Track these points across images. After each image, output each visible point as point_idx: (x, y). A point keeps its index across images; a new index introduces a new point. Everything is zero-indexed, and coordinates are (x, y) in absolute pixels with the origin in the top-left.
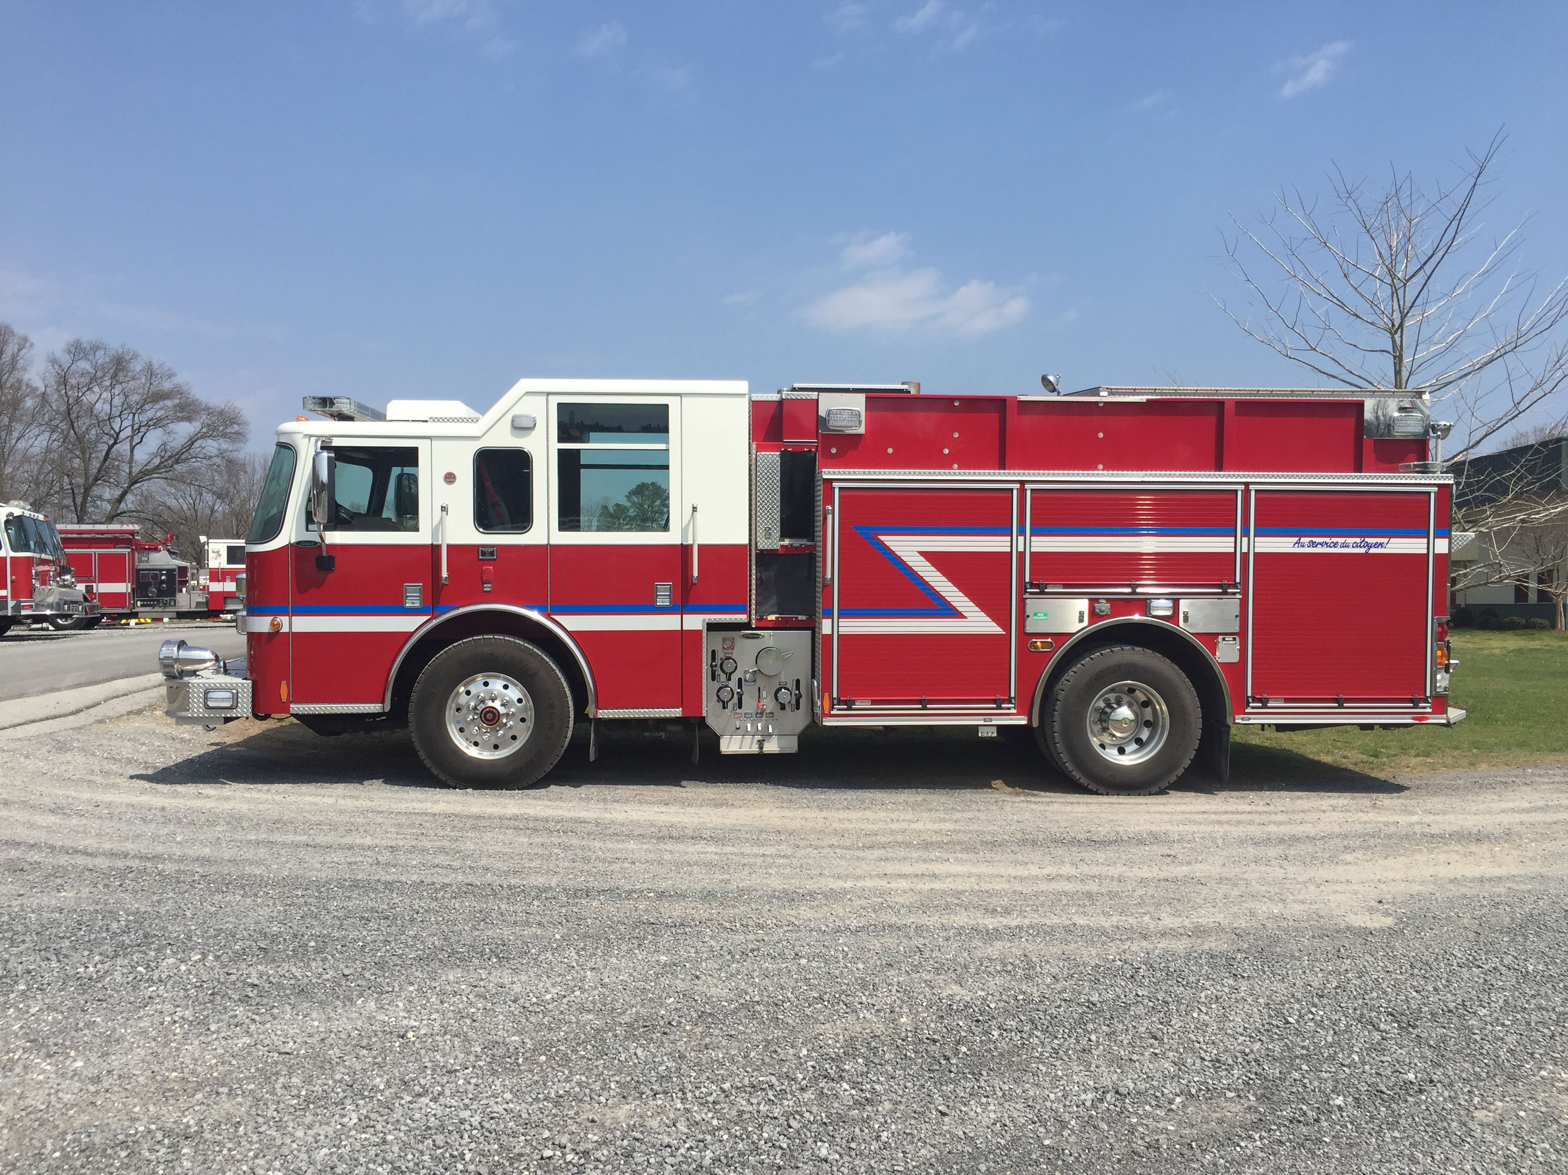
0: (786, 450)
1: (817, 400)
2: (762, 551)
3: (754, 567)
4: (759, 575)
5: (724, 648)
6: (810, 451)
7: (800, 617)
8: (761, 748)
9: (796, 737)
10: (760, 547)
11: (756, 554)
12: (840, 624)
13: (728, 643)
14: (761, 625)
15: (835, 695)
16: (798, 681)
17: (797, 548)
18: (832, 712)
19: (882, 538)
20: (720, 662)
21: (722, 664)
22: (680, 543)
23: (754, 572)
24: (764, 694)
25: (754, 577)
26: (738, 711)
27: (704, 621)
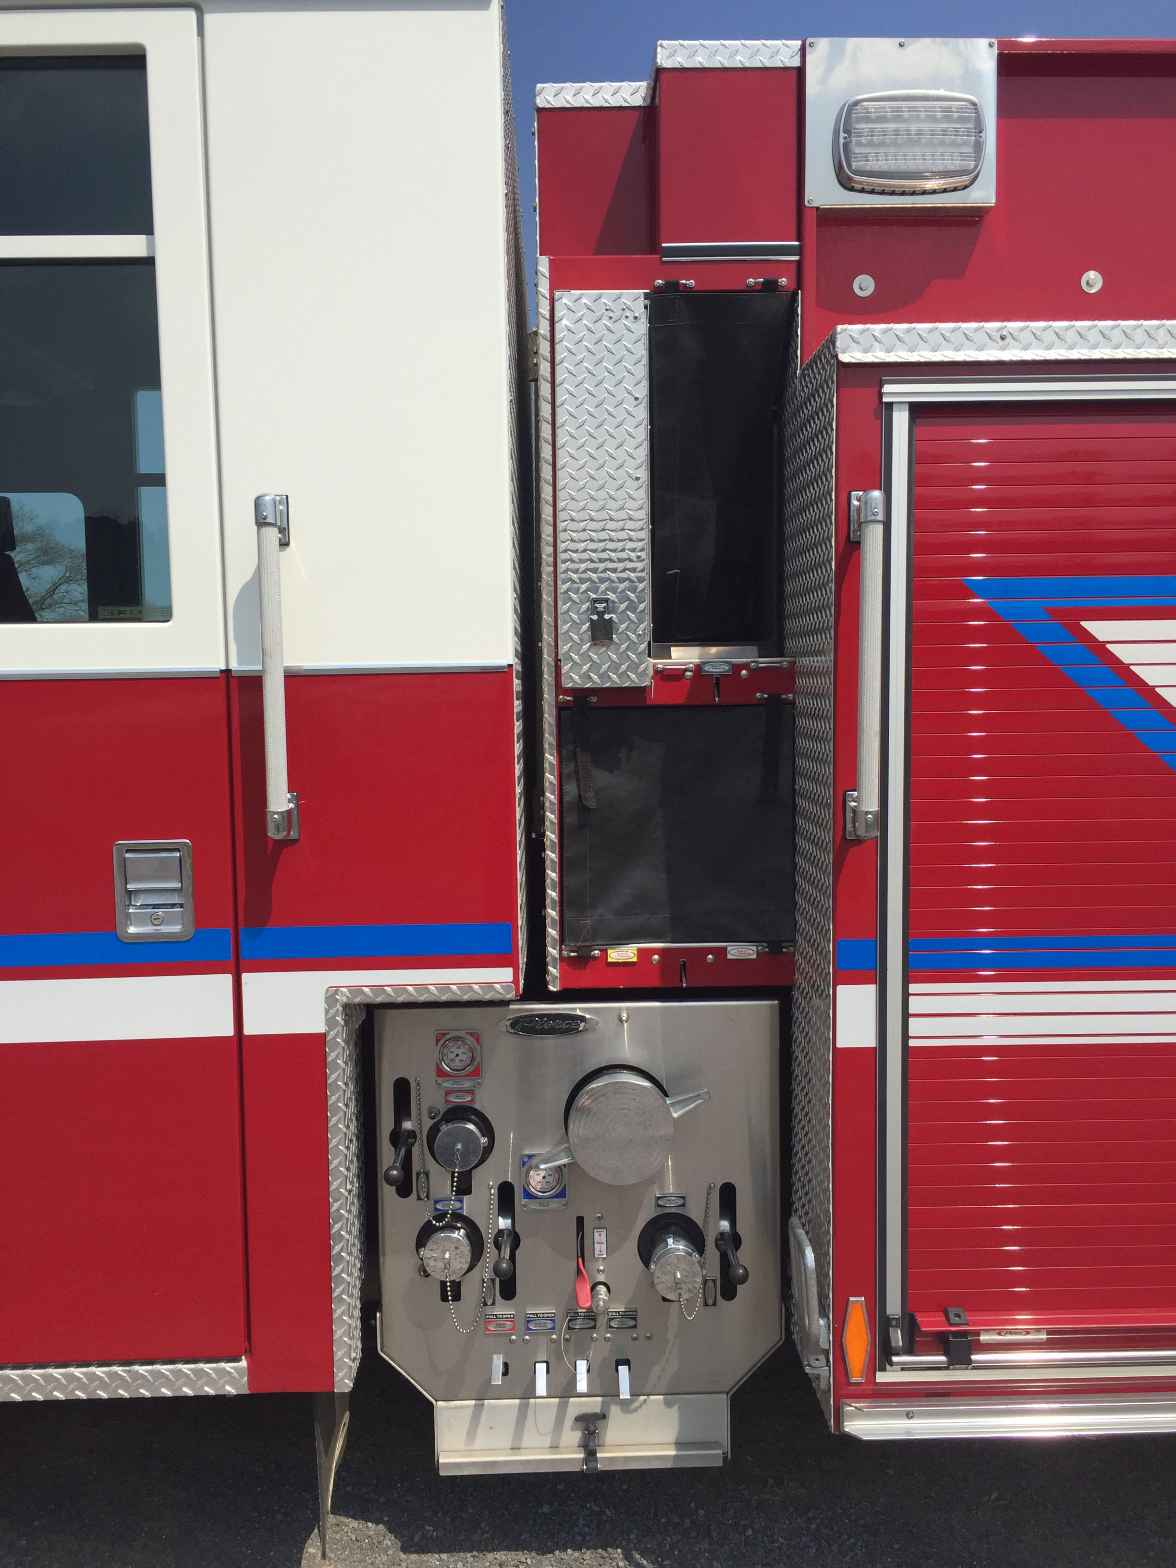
0: (672, 286)
1: (800, 73)
2: (580, 694)
3: (550, 758)
4: (571, 789)
5: (441, 1073)
6: (771, 286)
7: (736, 951)
8: (591, 1454)
9: (723, 1401)
10: (573, 679)
11: (561, 708)
12: (915, 1005)
13: (459, 1055)
14: (584, 980)
15: (894, 1306)
16: (728, 1194)
17: (718, 681)
18: (882, 1377)
19: (1099, 629)
20: (428, 1123)
21: (434, 1131)
22: (219, 665)
23: (550, 778)
24: (599, 1242)
25: (551, 797)
26: (503, 1309)
27: (331, 998)
